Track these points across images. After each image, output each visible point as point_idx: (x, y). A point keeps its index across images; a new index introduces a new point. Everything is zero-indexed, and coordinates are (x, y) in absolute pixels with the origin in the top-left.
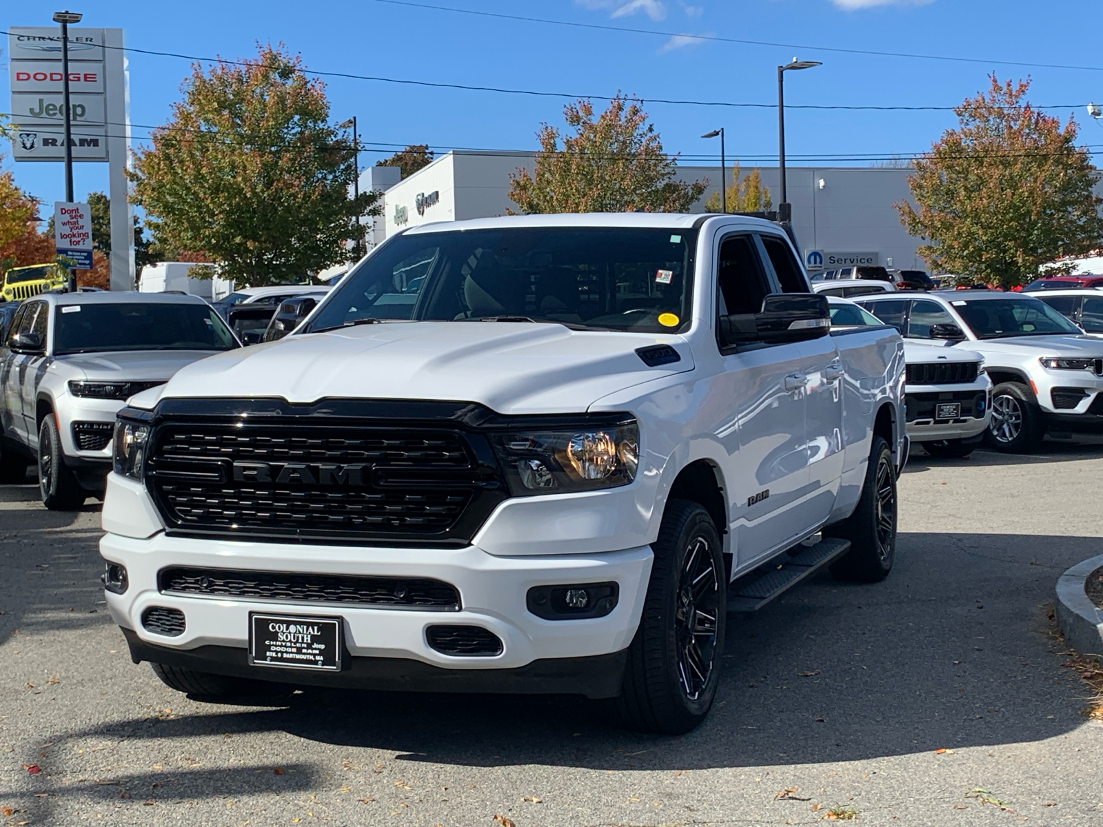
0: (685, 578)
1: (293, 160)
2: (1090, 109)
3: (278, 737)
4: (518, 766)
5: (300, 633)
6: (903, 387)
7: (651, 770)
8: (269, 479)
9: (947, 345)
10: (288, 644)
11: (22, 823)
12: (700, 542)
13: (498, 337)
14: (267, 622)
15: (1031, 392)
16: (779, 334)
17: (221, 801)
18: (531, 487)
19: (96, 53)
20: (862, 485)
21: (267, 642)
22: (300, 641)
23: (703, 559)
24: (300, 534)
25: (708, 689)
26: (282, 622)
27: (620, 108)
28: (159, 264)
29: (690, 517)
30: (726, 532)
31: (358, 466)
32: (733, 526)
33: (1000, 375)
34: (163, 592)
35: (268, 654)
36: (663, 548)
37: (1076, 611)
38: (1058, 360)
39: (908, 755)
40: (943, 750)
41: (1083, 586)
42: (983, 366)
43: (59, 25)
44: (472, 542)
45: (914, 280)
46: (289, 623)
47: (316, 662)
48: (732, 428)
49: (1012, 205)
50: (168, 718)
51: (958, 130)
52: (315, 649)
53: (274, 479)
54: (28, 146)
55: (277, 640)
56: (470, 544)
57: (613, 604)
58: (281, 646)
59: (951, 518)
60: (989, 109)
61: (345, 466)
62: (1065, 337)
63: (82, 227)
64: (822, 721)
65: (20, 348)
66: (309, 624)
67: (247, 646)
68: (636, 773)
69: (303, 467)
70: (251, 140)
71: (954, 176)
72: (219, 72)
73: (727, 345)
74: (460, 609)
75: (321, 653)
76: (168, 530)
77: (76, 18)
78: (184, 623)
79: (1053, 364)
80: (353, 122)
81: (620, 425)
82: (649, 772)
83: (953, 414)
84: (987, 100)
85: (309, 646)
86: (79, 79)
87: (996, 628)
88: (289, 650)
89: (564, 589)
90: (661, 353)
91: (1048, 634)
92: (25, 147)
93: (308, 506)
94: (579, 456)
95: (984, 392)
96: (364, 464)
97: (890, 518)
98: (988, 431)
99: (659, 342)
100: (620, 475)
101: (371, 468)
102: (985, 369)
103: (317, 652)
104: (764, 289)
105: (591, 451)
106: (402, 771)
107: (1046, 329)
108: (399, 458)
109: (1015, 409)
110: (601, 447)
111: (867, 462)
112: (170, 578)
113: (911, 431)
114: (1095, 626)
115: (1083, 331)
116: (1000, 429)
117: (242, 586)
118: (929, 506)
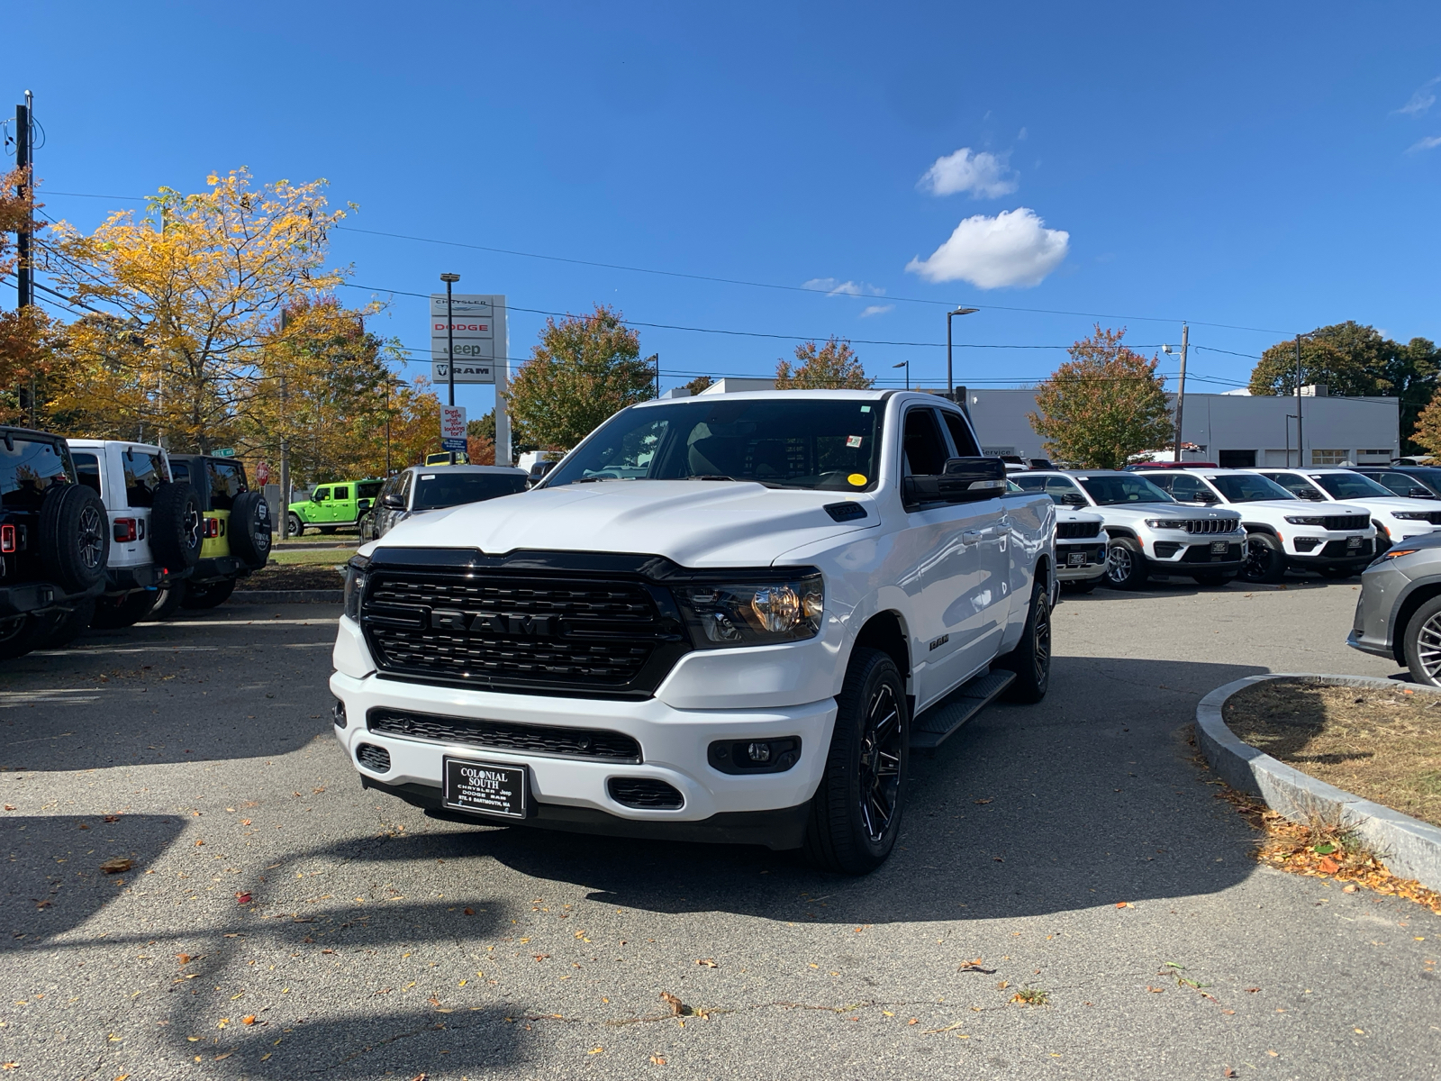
0: (870, 723)
1: (616, 381)
2: (1164, 348)
3: (486, 865)
4: (701, 913)
5: (489, 779)
6: (1055, 541)
7: (834, 922)
8: (463, 628)
9: (1074, 509)
10: (478, 789)
11: (190, 976)
12: (885, 689)
13: (685, 495)
14: (459, 767)
15: (1138, 544)
16: (959, 494)
17: (399, 950)
18: (717, 640)
19: (487, 311)
20: (1024, 622)
21: (459, 786)
22: (489, 786)
23: (887, 705)
24: (491, 681)
25: (891, 827)
26: (473, 767)
27: (834, 347)
28: (532, 452)
29: (875, 666)
30: (909, 676)
31: (544, 617)
32: (916, 670)
33: (1115, 532)
34: (372, 730)
35: (460, 797)
36: (847, 700)
37: (1225, 745)
38: (1159, 521)
39: (1089, 910)
40: (1124, 904)
41: (1220, 716)
42: (1103, 525)
43: (446, 283)
44: (655, 695)
45: (1039, 464)
46: (479, 769)
47: (503, 809)
48: (913, 578)
49: (1111, 415)
50: (399, 836)
51: (1071, 363)
52: (503, 795)
53: (468, 627)
54: (443, 373)
55: (468, 785)
56: (652, 697)
57: (795, 759)
58: (472, 791)
59: (1086, 644)
60: (1094, 348)
61: (534, 617)
62: (1161, 504)
63: (460, 423)
64: (1000, 861)
65: (390, 505)
66: (497, 771)
67: (441, 787)
68: (817, 926)
69: (494, 616)
70: (587, 369)
71: (1068, 395)
72: (568, 323)
73: (911, 504)
74: (641, 763)
75: (509, 799)
76: (379, 672)
77: (456, 278)
78: (389, 761)
79: (1155, 524)
80: (656, 357)
81: (805, 579)
82: (831, 925)
83: (1081, 561)
84: (1092, 342)
85: (497, 793)
86: (476, 329)
87: (1144, 753)
88: (479, 795)
89: (747, 743)
90: (848, 509)
91: (1193, 760)
92: (440, 374)
93: (499, 654)
94: (764, 609)
95: (1104, 544)
96: (551, 615)
97: (1045, 649)
98: (1105, 574)
99: (847, 500)
100: (804, 628)
101: (558, 618)
102: (1105, 527)
103: (504, 798)
104: (944, 455)
105: (776, 603)
106: (589, 915)
107: (1146, 499)
108: (585, 609)
109: (1126, 557)
110: (786, 600)
111: (1028, 605)
112: (379, 718)
113: (1059, 574)
114: (1247, 762)
115: (1174, 500)
116: (1114, 572)
117: (438, 729)
118: (1067, 633)
